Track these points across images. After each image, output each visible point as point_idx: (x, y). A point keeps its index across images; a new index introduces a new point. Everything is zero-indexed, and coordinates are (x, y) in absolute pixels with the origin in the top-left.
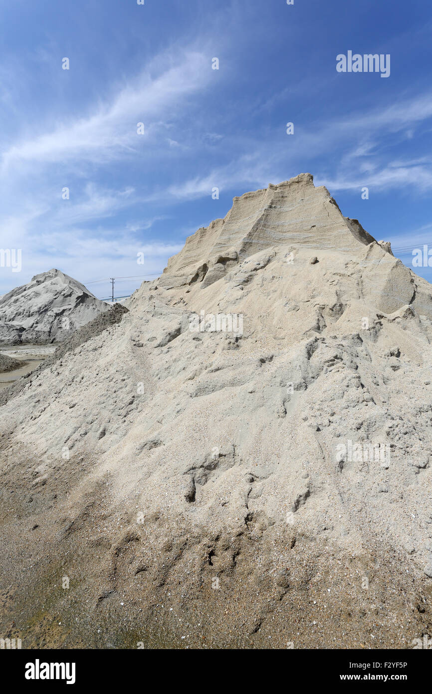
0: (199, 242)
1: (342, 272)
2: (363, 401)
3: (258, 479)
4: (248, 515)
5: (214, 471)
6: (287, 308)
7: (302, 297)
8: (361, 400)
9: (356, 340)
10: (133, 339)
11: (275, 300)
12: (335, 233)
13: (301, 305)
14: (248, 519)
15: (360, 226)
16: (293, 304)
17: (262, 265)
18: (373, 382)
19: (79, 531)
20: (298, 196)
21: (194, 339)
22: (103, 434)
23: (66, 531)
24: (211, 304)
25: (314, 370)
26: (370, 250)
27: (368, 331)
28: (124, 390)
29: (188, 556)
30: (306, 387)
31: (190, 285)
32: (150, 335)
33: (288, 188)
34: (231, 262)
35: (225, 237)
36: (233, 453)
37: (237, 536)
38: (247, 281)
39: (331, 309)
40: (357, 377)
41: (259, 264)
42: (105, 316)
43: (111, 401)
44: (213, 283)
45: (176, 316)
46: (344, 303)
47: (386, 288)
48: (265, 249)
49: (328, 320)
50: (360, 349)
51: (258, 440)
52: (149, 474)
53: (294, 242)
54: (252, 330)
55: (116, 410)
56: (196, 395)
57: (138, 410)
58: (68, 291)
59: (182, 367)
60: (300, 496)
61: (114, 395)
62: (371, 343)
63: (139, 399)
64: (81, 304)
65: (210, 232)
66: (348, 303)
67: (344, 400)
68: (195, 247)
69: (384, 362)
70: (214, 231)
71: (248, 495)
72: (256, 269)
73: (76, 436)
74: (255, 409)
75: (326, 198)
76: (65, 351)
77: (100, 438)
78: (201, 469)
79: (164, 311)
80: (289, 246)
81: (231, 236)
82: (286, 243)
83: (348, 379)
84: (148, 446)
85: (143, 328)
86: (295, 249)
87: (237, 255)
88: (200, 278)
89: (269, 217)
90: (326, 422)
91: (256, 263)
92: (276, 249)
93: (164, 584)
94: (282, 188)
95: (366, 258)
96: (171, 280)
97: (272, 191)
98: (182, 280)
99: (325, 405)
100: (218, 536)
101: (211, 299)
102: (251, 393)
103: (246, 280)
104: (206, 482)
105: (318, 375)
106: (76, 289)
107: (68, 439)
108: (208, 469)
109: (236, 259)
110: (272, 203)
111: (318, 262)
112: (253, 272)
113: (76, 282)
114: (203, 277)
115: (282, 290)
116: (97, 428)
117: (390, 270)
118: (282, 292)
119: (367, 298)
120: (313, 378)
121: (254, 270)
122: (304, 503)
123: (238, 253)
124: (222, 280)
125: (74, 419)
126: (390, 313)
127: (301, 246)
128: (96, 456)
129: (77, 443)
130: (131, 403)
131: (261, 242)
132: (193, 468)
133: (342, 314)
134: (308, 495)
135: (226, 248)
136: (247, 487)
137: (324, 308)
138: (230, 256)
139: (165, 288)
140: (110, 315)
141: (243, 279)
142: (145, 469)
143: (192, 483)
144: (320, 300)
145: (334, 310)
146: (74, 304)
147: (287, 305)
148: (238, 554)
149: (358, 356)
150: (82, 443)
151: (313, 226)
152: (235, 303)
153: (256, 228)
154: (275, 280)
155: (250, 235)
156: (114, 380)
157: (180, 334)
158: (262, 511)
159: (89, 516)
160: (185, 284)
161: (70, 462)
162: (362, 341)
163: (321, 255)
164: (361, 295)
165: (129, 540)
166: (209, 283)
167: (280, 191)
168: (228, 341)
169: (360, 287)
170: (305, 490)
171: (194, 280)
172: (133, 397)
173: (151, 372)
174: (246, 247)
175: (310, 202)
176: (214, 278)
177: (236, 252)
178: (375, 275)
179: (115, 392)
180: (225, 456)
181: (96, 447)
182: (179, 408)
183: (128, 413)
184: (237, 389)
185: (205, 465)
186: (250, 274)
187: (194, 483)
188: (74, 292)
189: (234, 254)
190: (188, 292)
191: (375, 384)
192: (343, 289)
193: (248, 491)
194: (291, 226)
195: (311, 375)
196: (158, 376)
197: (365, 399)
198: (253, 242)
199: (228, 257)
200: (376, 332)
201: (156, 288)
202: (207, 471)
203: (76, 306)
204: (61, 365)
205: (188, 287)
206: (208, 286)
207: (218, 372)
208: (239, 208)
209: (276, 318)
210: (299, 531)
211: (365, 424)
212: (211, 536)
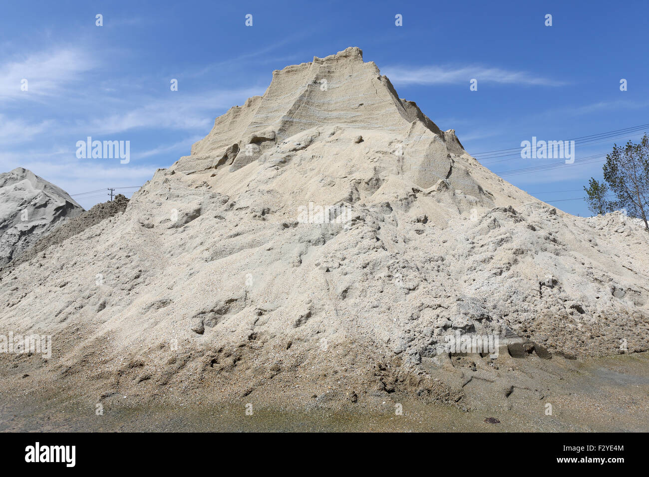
0: (231, 123)
1: (385, 150)
2: (374, 248)
3: (266, 313)
4: (252, 335)
5: (225, 316)
6: (322, 184)
7: (339, 174)
8: (372, 247)
9: (385, 208)
10: (141, 221)
11: (311, 177)
12: (383, 111)
13: (337, 181)
14: (251, 337)
15: (418, 109)
16: (329, 179)
17: (302, 145)
18: (392, 239)
19: (78, 374)
20: (346, 71)
21: (215, 217)
22: (103, 306)
23: (63, 373)
24: (240, 186)
25: (334, 229)
26: (413, 127)
27: (401, 202)
28: (129, 266)
29: (191, 365)
30: (324, 242)
31: (216, 168)
32: (162, 217)
33: (335, 63)
34: (267, 143)
35: (262, 115)
36: (245, 297)
37: (240, 347)
38: (284, 162)
39: (366, 183)
40: (373, 231)
41: (300, 144)
42: (103, 208)
43: (114, 277)
44: (245, 165)
45: (196, 197)
46: (381, 179)
47: (423, 163)
48: (309, 129)
49: (363, 194)
50: (388, 216)
51: (271, 284)
52: (156, 323)
53: (341, 121)
54: (281, 205)
55: (119, 285)
56: (212, 259)
57: (146, 284)
58: (41, 200)
59: (199, 242)
60: (302, 317)
61: (117, 271)
62: (401, 212)
63: (148, 273)
64: (62, 218)
65: (245, 112)
66: (386, 178)
67: (357, 248)
68: (226, 129)
69: (409, 226)
70: (251, 110)
71: (255, 323)
72: (295, 150)
73: (71, 309)
74: (271, 263)
75: (375, 74)
76: (48, 245)
77: (99, 311)
78: (211, 313)
79: (181, 192)
80: (334, 126)
81: (270, 115)
82: (331, 123)
83: (363, 232)
84: (155, 306)
85: (154, 211)
86: (341, 129)
87: (275, 135)
88: (229, 161)
89: (313, 94)
90: (337, 265)
91: (295, 143)
92: (320, 129)
93: (166, 384)
94: (328, 62)
95: (409, 135)
96: (194, 164)
97: (317, 65)
98: (207, 163)
99: (338, 253)
100: (221, 349)
101: (241, 181)
102: (269, 250)
103: (283, 160)
104: (216, 324)
105: (338, 233)
106: (54, 197)
107: (60, 313)
108: (218, 313)
109: (273, 140)
110: (317, 78)
111: (363, 141)
112: (292, 153)
113: (55, 187)
114: (233, 160)
115: (320, 169)
116: (96, 301)
117: (427, 146)
118: (320, 170)
119: (406, 174)
120: (333, 235)
121: (293, 151)
122: (305, 322)
123: (277, 132)
124: (256, 162)
125: (67, 295)
126: (427, 188)
127: (348, 126)
128: (94, 326)
129: (71, 316)
130: (137, 277)
131: (304, 121)
132: (203, 313)
133: (378, 188)
134: (309, 315)
135: (263, 127)
136: (256, 317)
137: (360, 183)
138: (266, 136)
139: (185, 173)
140: (111, 207)
141: (279, 159)
142: (152, 321)
143: (201, 324)
144: (357, 176)
145: (370, 184)
146: (50, 218)
147: (323, 181)
148: (239, 359)
149: (383, 221)
150: (78, 315)
151: (361, 105)
152: (267, 182)
153: (298, 104)
154: (315, 159)
155: (290, 112)
156: (117, 257)
157: (200, 216)
158: (265, 331)
159: (88, 362)
160: (210, 168)
161: (62, 333)
162: (392, 210)
163: (366, 134)
164: (401, 171)
165: (133, 367)
166: (240, 165)
167: (326, 65)
168: (254, 214)
169: (401, 164)
170: (308, 311)
171: (222, 162)
172: (140, 271)
173: (162, 249)
174: (286, 126)
175: (358, 78)
176: (246, 160)
177: (274, 132)
178: (415, 151)
179: (118, 268)
180: (236, 300)
181: (94, 319)
182: (192, 271)
183: (133, 287)
184: (256, 250)
185: (216, 309)
186: (287, 154)
187: (203, 325)
188: (52, 200)
189: (271, 134)
190: (213, 175)
191: (394, 241)
192: (382, 165)
193: (255, 320)
194: (338, 104)
195: (330, 232)
196: (171, 253)
197: (376, 246)
198: (294, 120)
199: (263, 136)
200: (408, 203)
201: (173, 173)
202: (217, 316)
203: (53, 221)
204: (44, 257)
205: (214, 171)
206: (238, 169)
207: (237, 237)
208: (279, 83)
209: (309, 194)
210: (296, 337)
211: (371, 264)
212: (215, 349)
